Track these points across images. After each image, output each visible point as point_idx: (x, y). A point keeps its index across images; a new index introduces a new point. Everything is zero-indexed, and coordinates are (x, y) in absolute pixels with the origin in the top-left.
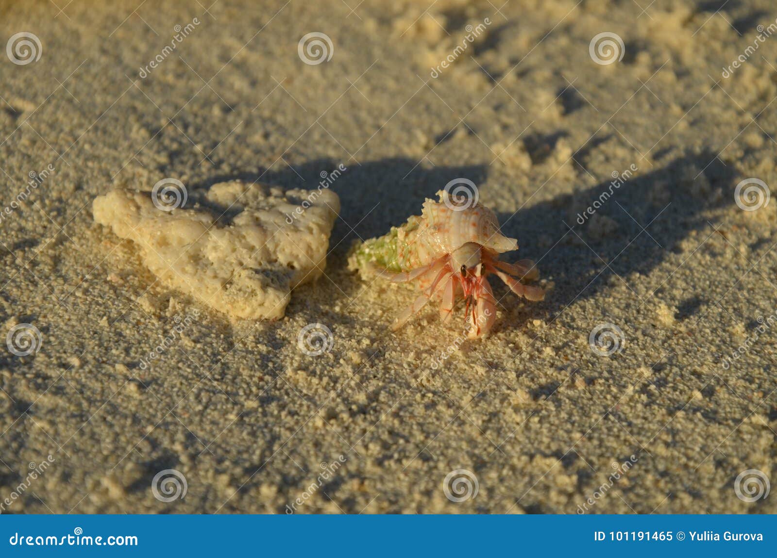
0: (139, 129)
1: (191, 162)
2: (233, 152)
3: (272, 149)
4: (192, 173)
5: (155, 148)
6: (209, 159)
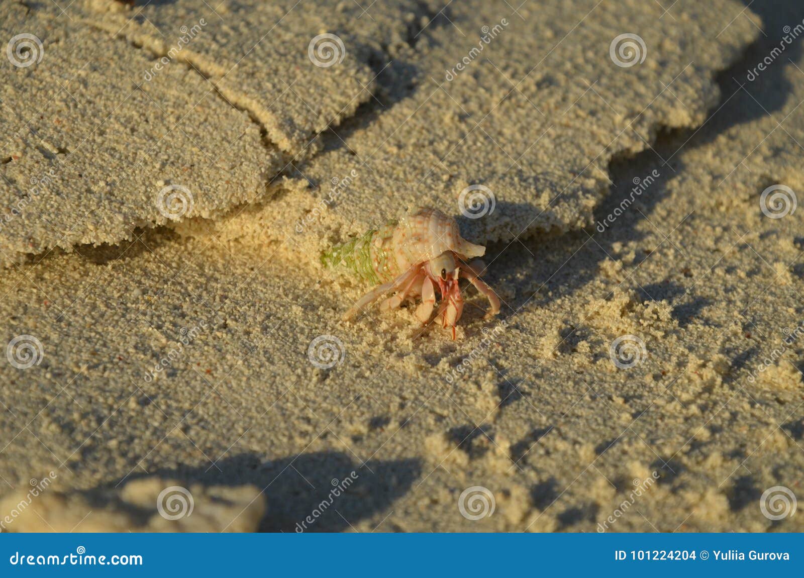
0: (50, 423)
1: (105, 458)
2: (150, 448)
3: (192, 443)
4: (105, 470)
5: (67, 444)
6: (124, 454)
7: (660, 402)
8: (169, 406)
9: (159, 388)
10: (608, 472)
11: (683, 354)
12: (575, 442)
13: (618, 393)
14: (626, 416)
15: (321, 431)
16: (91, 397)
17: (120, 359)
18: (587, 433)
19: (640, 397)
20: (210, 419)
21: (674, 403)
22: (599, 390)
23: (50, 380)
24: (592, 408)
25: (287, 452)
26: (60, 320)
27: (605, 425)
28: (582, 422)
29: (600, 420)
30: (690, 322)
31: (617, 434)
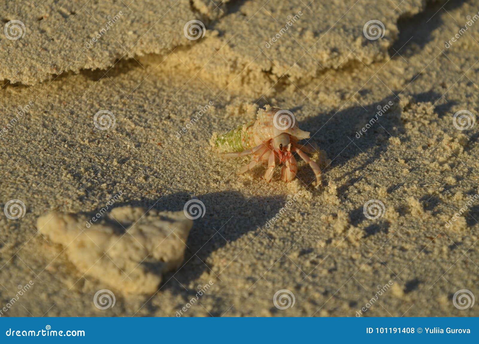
1: (99, 194)
2: (126, 188)
4: (100, 201)
5: (77, 185)
6: (110, 192)
7: (426, 162)
8: (136, 164)
9: (131, 153)
10: (395, 203)
11: (440, 134)
12: (376, 186)
13: (402, 157)
14: (406, 171)
15: (226, 178)
16: (91, 159)
17: (108, 137)
18: (383, 180)
19: (415, 159)
20: (160, 172)
21: (435, 163)
22: (390, 155)
23: (67, 148)
24: (386, 166)
25: (206, 191)
26: (72, 113)
27: (394, 176)
28: (380, 174)
29: (390, 173)
30: (444, 114)
31: (400, 181)
